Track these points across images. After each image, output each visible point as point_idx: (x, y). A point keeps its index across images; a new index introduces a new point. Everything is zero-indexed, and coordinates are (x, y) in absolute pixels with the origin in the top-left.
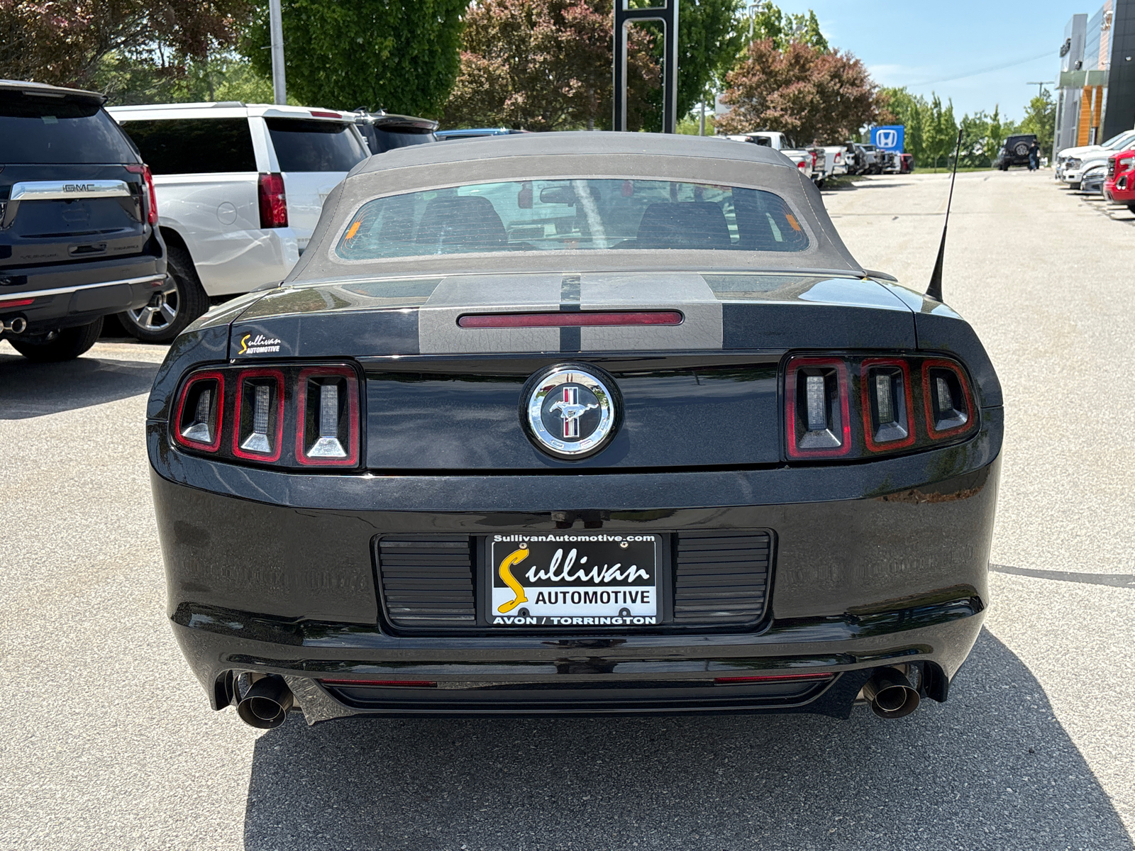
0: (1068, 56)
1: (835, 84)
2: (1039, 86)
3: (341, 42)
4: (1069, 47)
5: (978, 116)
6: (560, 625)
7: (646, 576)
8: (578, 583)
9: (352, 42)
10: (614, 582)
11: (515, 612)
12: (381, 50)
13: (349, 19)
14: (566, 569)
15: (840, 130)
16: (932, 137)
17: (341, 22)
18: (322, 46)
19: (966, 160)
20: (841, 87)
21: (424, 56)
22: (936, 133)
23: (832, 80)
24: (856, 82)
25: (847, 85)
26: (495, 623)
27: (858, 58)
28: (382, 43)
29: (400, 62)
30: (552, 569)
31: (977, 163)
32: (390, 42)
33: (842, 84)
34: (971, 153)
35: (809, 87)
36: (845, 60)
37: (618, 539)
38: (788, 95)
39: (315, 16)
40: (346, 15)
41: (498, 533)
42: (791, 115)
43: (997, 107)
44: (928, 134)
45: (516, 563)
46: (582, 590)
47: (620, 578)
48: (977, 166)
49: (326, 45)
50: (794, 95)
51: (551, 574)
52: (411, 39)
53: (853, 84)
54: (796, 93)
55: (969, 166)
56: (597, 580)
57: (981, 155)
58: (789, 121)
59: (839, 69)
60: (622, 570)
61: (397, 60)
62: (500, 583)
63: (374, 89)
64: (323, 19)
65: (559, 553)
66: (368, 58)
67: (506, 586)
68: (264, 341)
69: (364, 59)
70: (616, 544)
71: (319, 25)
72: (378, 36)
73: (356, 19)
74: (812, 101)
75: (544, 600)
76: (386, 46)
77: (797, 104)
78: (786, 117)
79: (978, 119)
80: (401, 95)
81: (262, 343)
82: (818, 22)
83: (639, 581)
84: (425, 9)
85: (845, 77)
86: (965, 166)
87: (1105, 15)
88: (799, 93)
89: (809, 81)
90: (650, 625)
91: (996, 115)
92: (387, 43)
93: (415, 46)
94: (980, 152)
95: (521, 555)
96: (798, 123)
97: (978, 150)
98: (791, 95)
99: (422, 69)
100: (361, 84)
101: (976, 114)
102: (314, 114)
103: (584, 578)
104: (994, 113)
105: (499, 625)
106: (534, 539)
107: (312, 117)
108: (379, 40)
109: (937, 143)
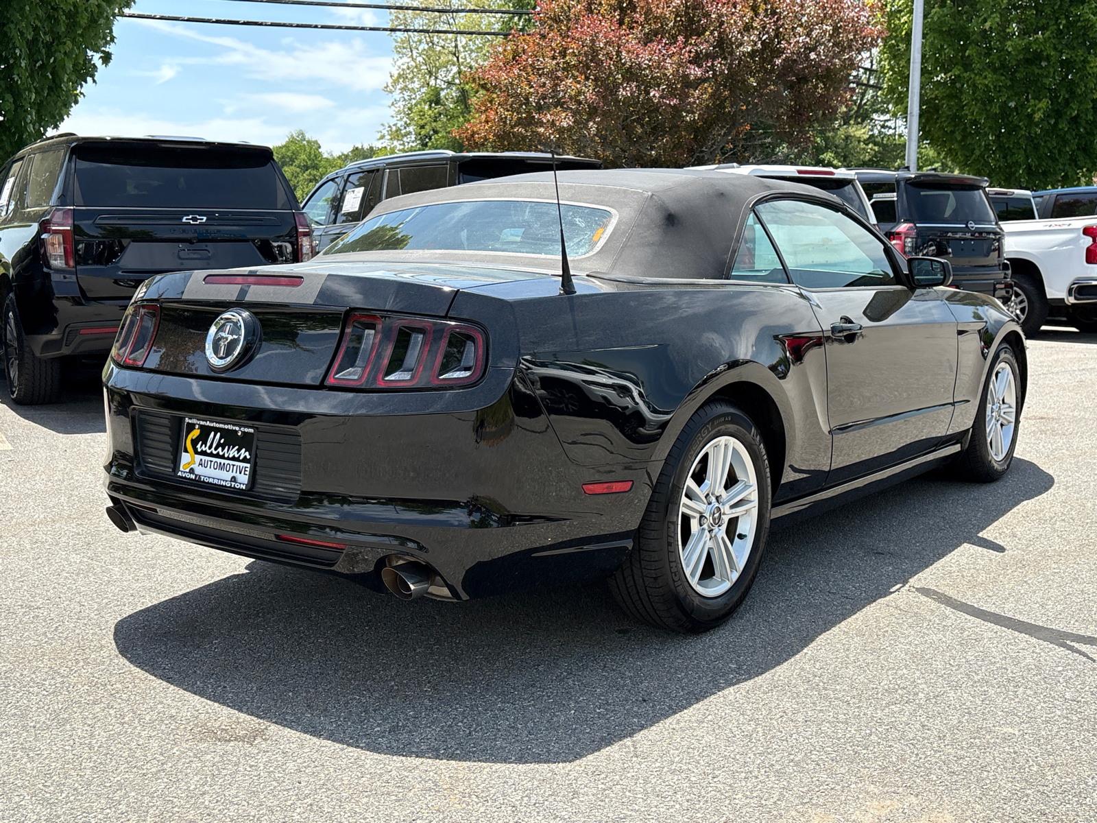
3: (991, 107)
6: (204, 482)
7: (248, 457)
8: (217, 456)
9: (1004, 106)
10: (234, 459)
11: (188, 470)
12: (1034, 112)
13: (1001, 84)
14: (214, 445)
17: (992, 87)
18: (973, 112)
21: (1087, 115)
26: (179, 475)
28: (1035, 106)
29: (1056, 123)
30: (208, 444)
32: (1044, 104)
37: (237, 428)
39: (967, 82)
40: (997, 80)
41: (187, 416)
45: (194, 438)
46: (219, 460)
47: (237, 456)
49: (976, 110)
51: (207, 448)
52: (1070, 100)
56: (226, 456)
60: (239, 450)
61: (1052, 122)
62: (186, 451)
63: (1025, 151)
64: (975, 87)
65: (213, 433)
66: (1020, 121)
69: (1016, 122)
70: (236, 432)
71: (971, 92)
72: (1032, 98)
73: (1009, 83)
75: (201, 465)
76: (1040, 108)
80: (1057, 156)
83: (245, 460)
84: (1088, 69)
90: (242, 489)
92: (1040, 105)
93: (1074, 107)
95: (196, 433)
99: (1085, 129)
100: (1011, 146)
102: (799, 172)
103: (221, 453)
105: (180, 477)
106: (203, 423)
107: (798, 175)
108: (1032, 102)
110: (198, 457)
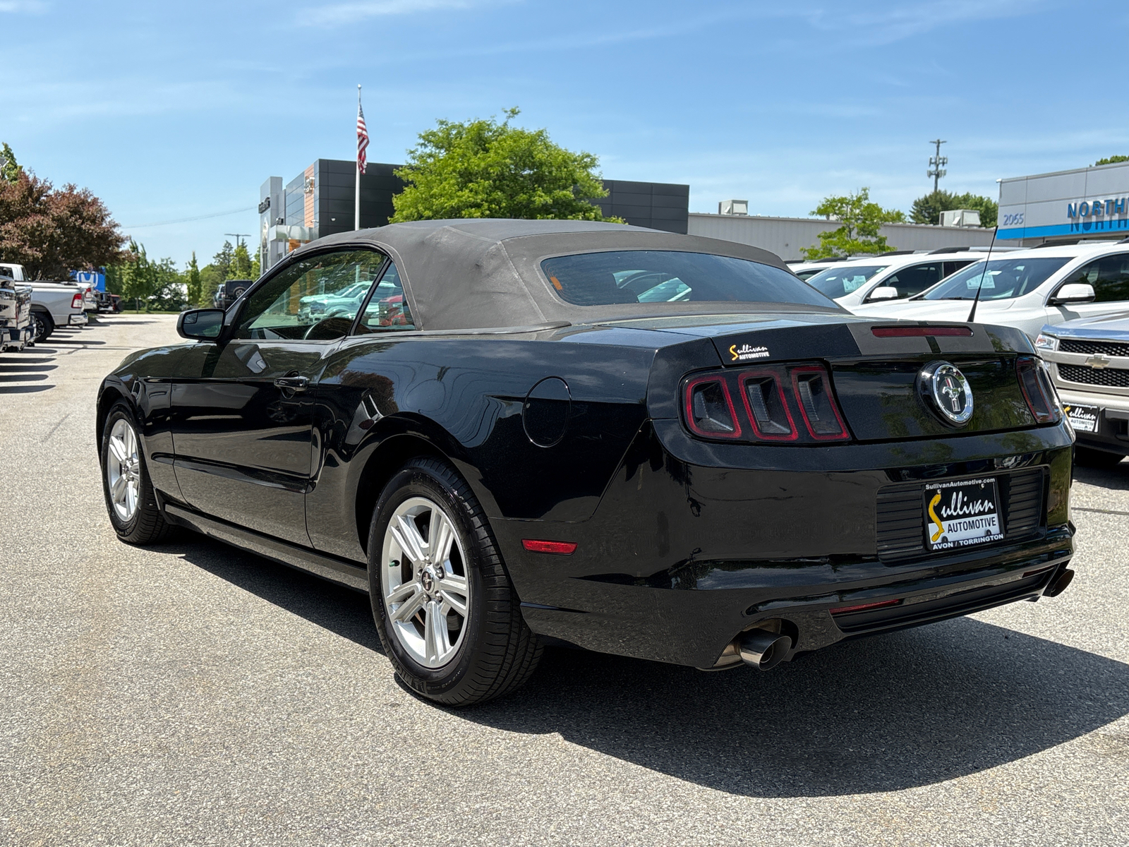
0: (268, 212)
1: (76, 220)
2: (236, 237)
4: (269, 205)
5: (165, 262)
6: (964, 546)
7: (993, 507)
8: (964, 515)
10: (980, 513)
11: (939, 540)
14: (959, 506)
15: (84, 264)
16: (132, 280)
19: (156, 304)
20: (83, 223)
22: (136, 276)
23: (72, 216)
24: (96, 219)
25: (89, 222)
26: (934, 549)
27: (96, 196)
30: (952, 507)
31: (167, 307)
33: (84, 220)
34: (160, 297)
35: (46, 221)
36: (82, 196)
37: (980, 481)
38: (26, 227)
41: (927, 483)
42: (29, 247)
43: (194, 254)
44: (127, 277)
45: (936, 504)
46: (967, 520)
47: (982, 510)
48: (166, 310)
50: (33, 227)
51: (952, 511)
53: (93, 222)
54: (35, 225)
55: (160, 310)
56: (972, 513)
57: (170, 299)
58: (29, 252)
59: (78, 206)
60: (982, 504)
62: (931, 521)
65: (955, 494)
67: (933, 522)
68: (752, 349)
70: (979, 485)
74: (52, 235)
75: (951, 530)
77: (35, 238)
78: (26, 248)
79: (165, 265)
81: (750, 350)
82: (15, 156)
83: (990, 511)
85: (85, 214)
86: (155, 309)
87: (308, 180)
88: (38, 226)
89: (47, 214)
90: (1000, 539)
91: (194, 262)
94: (169, 296)
95: (936, 499)
96: (40, 255)
97: (166, 295)
98: (29, 227)
101: (162, 260)
103: (967, 512)
104: (192, 259)
105: (936, 550)
106: (944, 486)
109: (138, 286)
110: (945, 524)
